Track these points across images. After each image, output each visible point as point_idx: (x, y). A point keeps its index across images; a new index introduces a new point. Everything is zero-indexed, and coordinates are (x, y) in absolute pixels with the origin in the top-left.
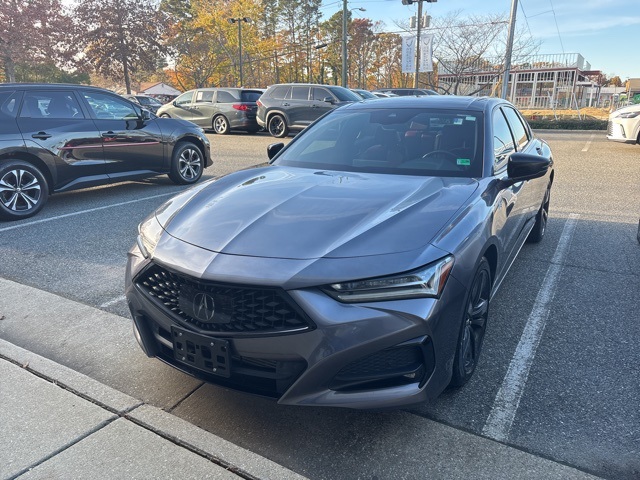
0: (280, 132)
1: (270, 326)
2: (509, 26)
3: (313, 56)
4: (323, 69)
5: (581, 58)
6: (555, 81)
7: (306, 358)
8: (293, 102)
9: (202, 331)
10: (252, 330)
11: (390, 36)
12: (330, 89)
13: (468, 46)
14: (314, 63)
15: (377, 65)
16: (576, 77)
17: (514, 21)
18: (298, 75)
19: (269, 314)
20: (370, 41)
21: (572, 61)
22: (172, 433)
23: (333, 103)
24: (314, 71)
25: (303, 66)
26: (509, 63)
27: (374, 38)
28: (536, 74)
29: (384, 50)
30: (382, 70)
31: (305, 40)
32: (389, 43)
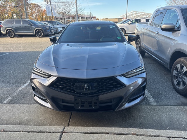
0: (12, 36)
1: (111, 89)
2: (76, 3)
3: (8, 10)
4: (13, 15)
5: (91, 13)
6: (86, 19)
7: (123, 95)
8: (15, 25)
9: (87, 96)
10: (105, 91)
11: (35, 4)
12: (29, 21)
13: (65, 8)
14: (9, 13)
15: (32, 14)
16: (91, 18)
17: (77, 2)
18: (3, 17)
19: (110, 85)
20: (28, 6)
21: (89, 14)
22: (86, 131)
23: (31, 25)
24: (10, 15)
25: (5, 13)
26: (77, 14)
27: (29, 5)
28: (81, 17)
29: (33, 9)
30: (34, 15)
31: (4, 4)
32: (35, 6)
